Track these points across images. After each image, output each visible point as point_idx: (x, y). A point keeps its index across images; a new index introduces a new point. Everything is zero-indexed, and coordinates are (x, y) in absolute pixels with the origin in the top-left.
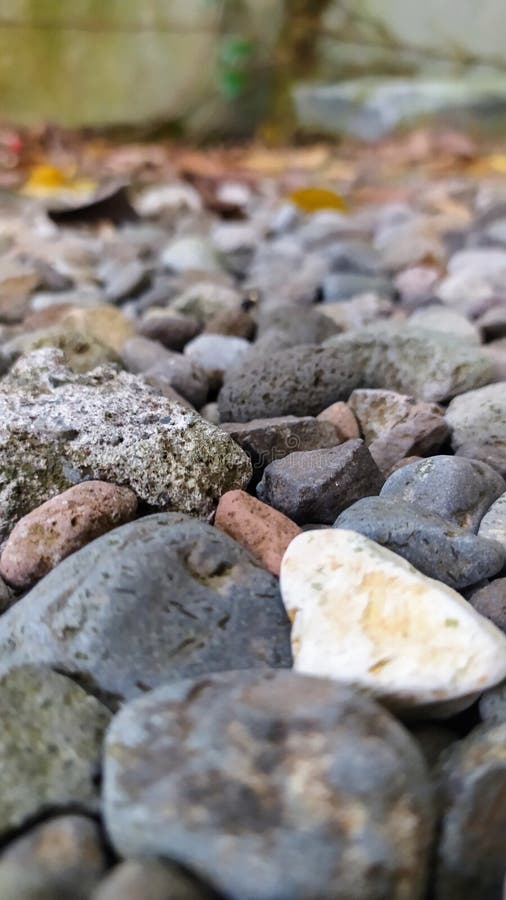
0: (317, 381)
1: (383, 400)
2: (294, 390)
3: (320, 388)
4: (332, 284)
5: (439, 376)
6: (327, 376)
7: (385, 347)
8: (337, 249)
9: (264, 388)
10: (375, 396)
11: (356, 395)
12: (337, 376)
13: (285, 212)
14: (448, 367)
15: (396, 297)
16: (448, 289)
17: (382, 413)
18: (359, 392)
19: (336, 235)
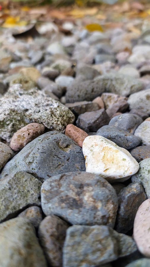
0: (93, 91)
1: (110, 96)
2: (86, 94)
3: (93, 93)
4: (98, 58)
5: (127, 89)
6: (95, 90)
7: (112, 80)
8: (99, 45)
9: (78, 93)
10: (108, 95)
11: (103, 95)
12: (98, 89)
13: (84, 32)
14: (129, 86)
15: (116, 61)
16: (132, 59)
17: (110, 100)
18: (104, 94)
19: (100, 40)
